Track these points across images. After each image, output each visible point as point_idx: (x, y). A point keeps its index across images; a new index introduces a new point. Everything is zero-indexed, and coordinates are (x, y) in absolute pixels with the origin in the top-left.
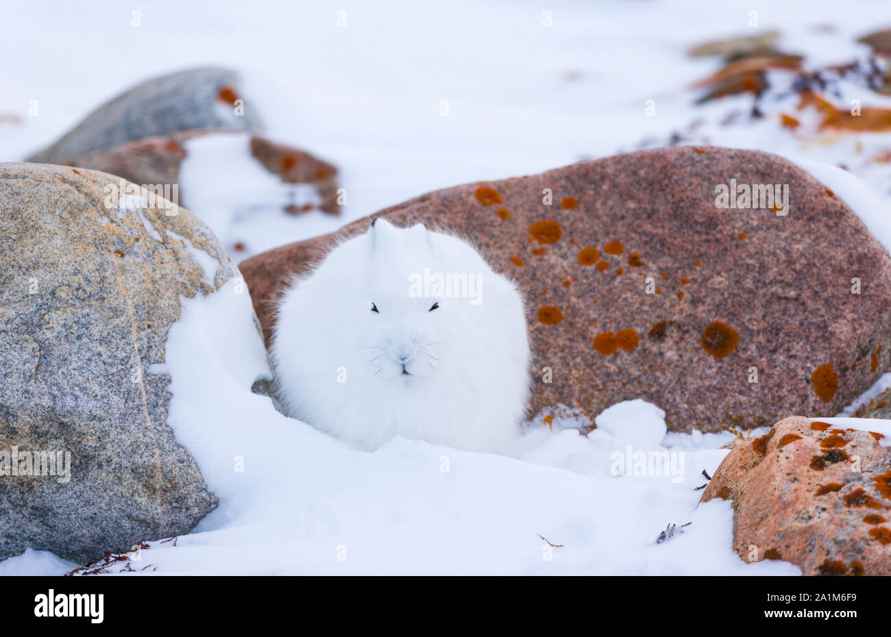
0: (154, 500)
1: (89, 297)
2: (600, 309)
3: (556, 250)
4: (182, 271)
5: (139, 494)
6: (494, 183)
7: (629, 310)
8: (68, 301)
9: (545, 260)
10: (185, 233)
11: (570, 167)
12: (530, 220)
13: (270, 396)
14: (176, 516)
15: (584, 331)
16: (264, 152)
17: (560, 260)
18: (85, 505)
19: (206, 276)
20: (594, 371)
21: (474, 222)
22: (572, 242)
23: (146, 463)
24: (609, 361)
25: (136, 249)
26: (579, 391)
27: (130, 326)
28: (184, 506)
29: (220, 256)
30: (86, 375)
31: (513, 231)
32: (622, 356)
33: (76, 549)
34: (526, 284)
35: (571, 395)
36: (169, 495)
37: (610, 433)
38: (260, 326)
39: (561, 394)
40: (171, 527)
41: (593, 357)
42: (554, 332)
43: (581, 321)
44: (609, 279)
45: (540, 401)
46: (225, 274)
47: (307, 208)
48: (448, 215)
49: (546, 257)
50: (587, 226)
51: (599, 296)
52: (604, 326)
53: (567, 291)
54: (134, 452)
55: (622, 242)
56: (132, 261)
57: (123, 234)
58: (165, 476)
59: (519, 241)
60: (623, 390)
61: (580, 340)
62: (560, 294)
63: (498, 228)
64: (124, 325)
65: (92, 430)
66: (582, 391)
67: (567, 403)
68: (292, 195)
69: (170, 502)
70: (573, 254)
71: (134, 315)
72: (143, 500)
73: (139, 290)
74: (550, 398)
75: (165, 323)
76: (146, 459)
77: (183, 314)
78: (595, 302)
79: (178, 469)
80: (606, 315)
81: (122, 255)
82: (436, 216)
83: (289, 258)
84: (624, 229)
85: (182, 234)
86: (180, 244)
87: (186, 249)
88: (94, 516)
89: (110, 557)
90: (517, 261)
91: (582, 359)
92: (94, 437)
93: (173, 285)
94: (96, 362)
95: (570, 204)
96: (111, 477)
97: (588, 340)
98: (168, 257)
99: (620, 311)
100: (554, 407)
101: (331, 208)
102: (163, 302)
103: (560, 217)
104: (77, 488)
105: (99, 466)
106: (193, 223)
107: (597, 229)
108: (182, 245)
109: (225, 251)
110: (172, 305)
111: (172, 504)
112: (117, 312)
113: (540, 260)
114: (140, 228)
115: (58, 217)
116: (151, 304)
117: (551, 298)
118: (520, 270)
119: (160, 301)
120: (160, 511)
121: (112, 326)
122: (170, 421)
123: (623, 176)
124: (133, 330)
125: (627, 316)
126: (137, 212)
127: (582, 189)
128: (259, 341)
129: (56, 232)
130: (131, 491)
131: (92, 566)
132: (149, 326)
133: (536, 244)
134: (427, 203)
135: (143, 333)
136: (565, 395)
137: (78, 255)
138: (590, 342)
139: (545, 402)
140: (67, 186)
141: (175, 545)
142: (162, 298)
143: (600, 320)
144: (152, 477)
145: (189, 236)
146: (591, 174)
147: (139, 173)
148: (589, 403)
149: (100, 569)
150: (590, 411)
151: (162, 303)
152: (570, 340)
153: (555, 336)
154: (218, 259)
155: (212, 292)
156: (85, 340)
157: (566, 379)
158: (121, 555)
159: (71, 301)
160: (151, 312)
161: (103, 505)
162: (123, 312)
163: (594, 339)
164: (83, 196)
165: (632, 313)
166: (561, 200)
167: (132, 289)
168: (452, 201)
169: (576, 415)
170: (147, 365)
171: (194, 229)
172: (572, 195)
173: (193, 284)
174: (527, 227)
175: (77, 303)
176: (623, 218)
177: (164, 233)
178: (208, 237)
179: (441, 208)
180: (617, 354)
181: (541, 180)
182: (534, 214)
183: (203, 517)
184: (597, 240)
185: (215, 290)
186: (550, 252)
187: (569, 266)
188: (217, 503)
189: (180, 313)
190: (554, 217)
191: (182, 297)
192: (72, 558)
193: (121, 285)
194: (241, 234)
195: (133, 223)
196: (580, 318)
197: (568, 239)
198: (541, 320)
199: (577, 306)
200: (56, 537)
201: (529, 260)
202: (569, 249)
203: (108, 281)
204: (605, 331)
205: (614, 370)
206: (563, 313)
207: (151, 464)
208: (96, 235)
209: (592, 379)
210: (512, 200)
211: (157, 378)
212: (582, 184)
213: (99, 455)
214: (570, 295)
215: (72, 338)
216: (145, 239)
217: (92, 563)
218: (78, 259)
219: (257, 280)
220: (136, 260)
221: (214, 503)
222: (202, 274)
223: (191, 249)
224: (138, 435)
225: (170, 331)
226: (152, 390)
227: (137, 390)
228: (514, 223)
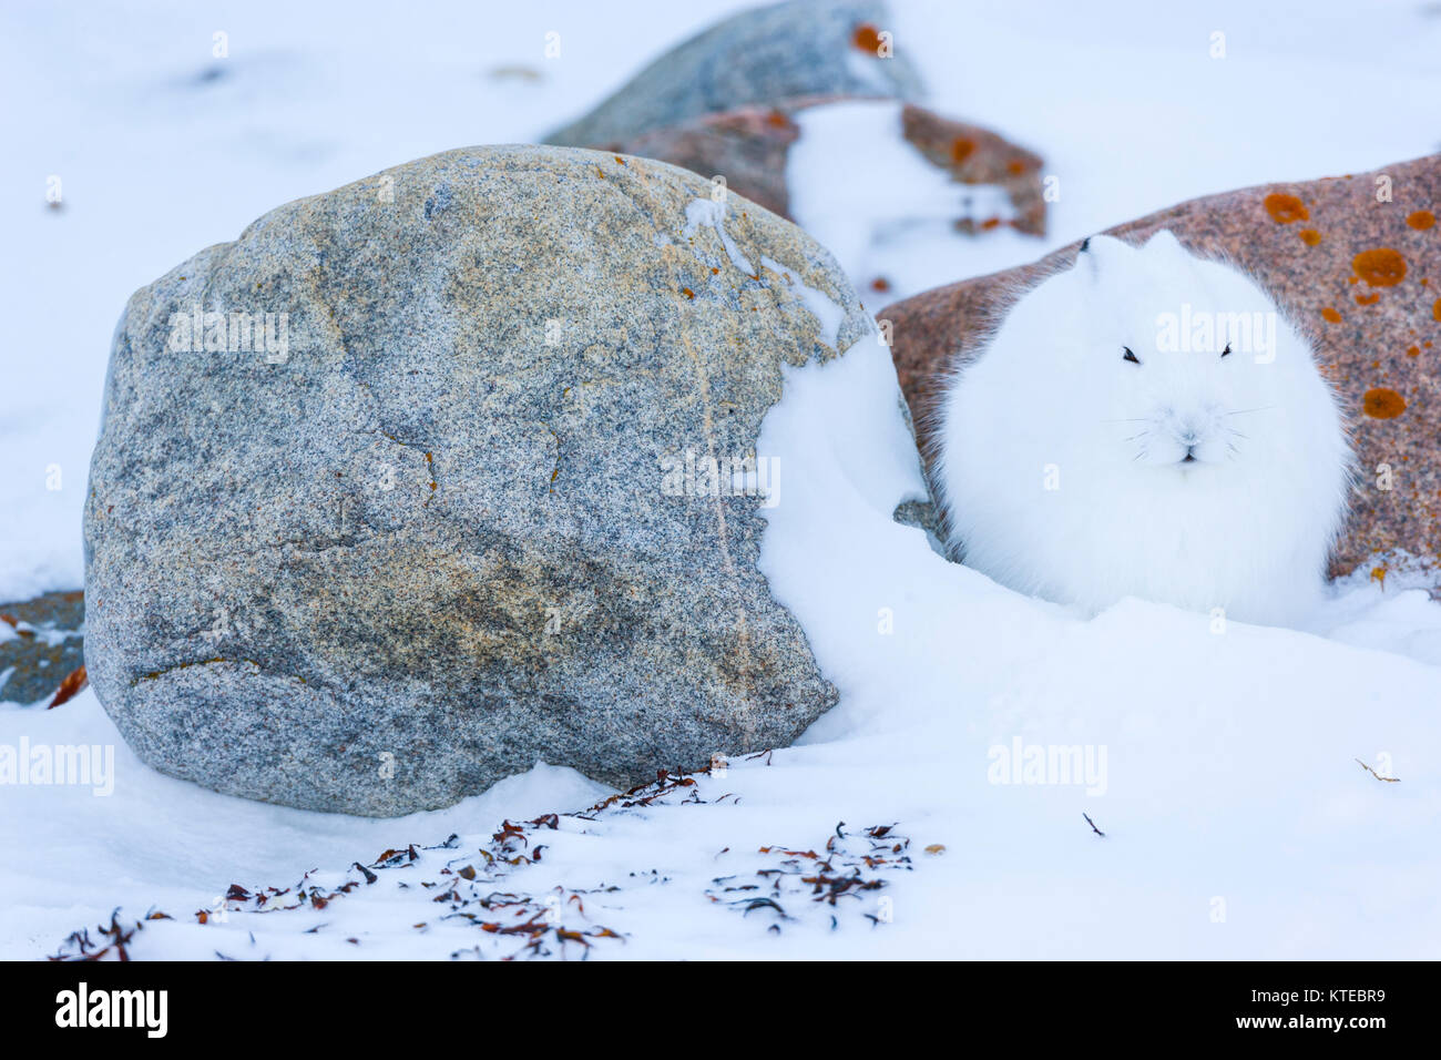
0: (736, 691)
1: (638, 362)
3: (1397, 297)
4: (785, 323)
5: (712, 681)
6: (1295, 186)
8: (604, 368)
9: (1377, 314)
10: (791, 262)
11: (1425, 160)
12: (1354, 247)
13: (925, 528)
14: (770, 717)
16: (922, 131)
17: (1404, 314)
18: (628, 696)
19: (822, 332)
21: (1262, 251)
22: (1425, 283)
23: (724, 631)
25: (712, 287)
26: (1431, 527)
27: (702, 410)
28: (783, 701)
29: (848, 301)
30: (630, 487)
31: (1325, 265)
33: (612, 765)
34: (1346, 353)
35: (1417, 534)
36: (760, 683)
38: (909, 415)
39: (1400, 532)
40: (763, 735)
42: (1390, 430)
43: (1435, 414)
45: (1364, 543)
46: (855, 329)
47: (992, 224)
48: (1220, 238)
49: (1379, 308)
53: (1414, 365)
54: (704, 613)
56: (705, 306)
57: (692, 261)
58: (753, 653)
59: (1336, 282)
61: (1434, 445)
62: (1402, 369)
63: (1302, 261)
64: (691, 409)
65: (639, 577)
66: (1436, 528)
67: (1409, 547)
68: (968, 202)
69: (761, 695)
70: (1425, 304)
71: (708, 393)
72: (719, 690)
73: (716, 352)
74: (1383, 538)
75: (758, 407)
76: (724, 625)
77: (786, 393)
79: (774, 642)
81: (691, 296)
82: (1199, 239)
83: (959, 306)
85: (786, 263)
86: (783, 279)
87: (793, 287)
88: (641, 713)
89: (667, 780)
90: (1331, 315)
92: (642, 588)
93: (771, 346)
94: (646, 468)
95: (1422, 221)
96: (669, 652)
98: (762, 300)
100: (1388, 554)
102: (754, 372)
103: (1404, 244)
104: (614, 669)
105: (650, 633)
106: (806, 246)
108: (786, 282)
109: (855, 291)
110: (769, 378)
111: (764, 698)
112: (680, 389)
113: (1370, 313)
114: (720, 252)
115: (591, 234)
116: (735, 376)
117: (1386, 376)
118: (1334, 329)
119: (749, 370)
120: (745, 708)
121: (672, 410)
122: (762, 565)
124: (707, 417)
126: (715, 228)
128: (907, 440)
129: (588, 256)
130: (700, 676)
131: (638, 792)
132: (731, 411)
133: (1364, 287)
134: (1186, 217)
135: (722, 422)
136: (1407, 535)
137: (621, 295)
139: (1373, 545)
140: (606, 184)
141: (769, 764)
142: (752, 367)
144: (734, 654)
145: (797, 267)
149: (650, 798)
151: (753, 374)
152: (1417, 444)
153: (1392, 439)
154: (843, 304)
155: (834, 358)
156: (629, 431)
157: (1410, 508)
158: (684, 778)
159: (608, 369)
160: (734, 389)
161: (655, 697)
162: (690, 388)
164: (631, 200)
166: (1408, 215)
167: (706, 352)
168: (1226, 215)
169: (1425, 568)
171: (805, 256)
172: (1426, 207)
173: (802, 346)
174: (1349, 258)
175: (619, 373)
177: (759, 261)
178: (829, 270)
179: (1208, 226)
181: (1375, 181)
182: (1362, 238)
183: (814, 719)
185: (838, 355)
186: (1387, 299)
187: (1418, 324)
188: (836, 698)
189: (781, 391)
190: (1395, 243)
191: (784, 366)
192: (606, 780)
193: (688, 344)
194: (885, 265)
195: (708, 245)
196: (1433, 408)
197: (1417, 280)
198: (1370, 411)
199: (1431, 389)
200: (581, 746)
201: (1351, 313)
202: (1419, 295)
203: (667, 337)
206: (1407, 400)
207: (731, 632)
208: (650, 263)
210: (1325, 214)
213: (649, 616)
214: (1419, 371)
215: (609, 428)
216: (728, 270)
217: (637, 789)
218: (621, 301)
219: (907, 338)
220: (713, 304)
221: (833, 698)
222: (818, 329)
223: (801, 288)
224: (712, 585)
225: (765, 420)
226: (735, 514)
227: (710, 513)
228: (1328, 253)
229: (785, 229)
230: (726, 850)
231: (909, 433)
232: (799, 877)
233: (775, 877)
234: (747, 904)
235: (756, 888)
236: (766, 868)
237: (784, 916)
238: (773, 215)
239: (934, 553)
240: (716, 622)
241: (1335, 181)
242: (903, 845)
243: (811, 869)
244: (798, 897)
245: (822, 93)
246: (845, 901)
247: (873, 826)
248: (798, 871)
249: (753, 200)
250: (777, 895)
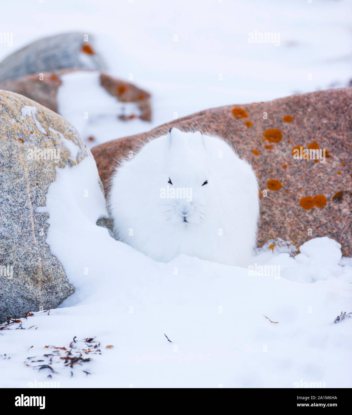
0: (37, 287)
2: (304, 183)
3: (279, 146)
5: (28, 283)
6: (243, 105)
7: (321, 184)
9: (272, 152)
10: (60, 129)
11: (289, 97)
12: (264, 128)
13: (107, 228)
14: (49, 297)
15: (294, 195)
16: (107, 83)
17: (282, 152)
19: (71, 155)
20: (299, 219)
21: (231, 128)
22: (289, 142)
23: (33, 265)
24: (309, 214)
25: (31, 138)
26: (290, 230)
27: (26, 184)
28: (54, 291)
29: (80, 144)
31: (254, 134)
32: (316, 211)
34: (261, 166)
35: (285, 233)
36: (46, 284)
37: (308, 256)
38: (102, 186)
39: (279, 232)
40: (46, 304)
41: (299, 211)
42: (277, 195)
43: (293, 189)
44: (310, 164)
45: (266, 236)
46: (83, 154)
47: (132, 117)
48: (216, 124)
49: (273, 150)
50: (298, 133)
51: (304, 174)
52: (306, 192)
53: (285, 171)
54: (26, 258)
55: (318, 143)
56: (28, 145)
57: (23, 129)
58: (44, 273)
59: (257, 141)
60: (316, 231)
61: (292, 200)
62: (281, 172)
63: (245, 133)
64: (22, 183)
66: (292, 231)
67: (283, 238)
68: (123, 109)
70: (289, 149)
71: (29, 177)
72: (30, 287)
73: (32, 162)
74: (273, 234)
75: (47, 182)
76: (33, 263)
77: (57, 178)
78: (301, 178)
79: (51, 269)
80: (308, 186)
81: (23, 142)
82: (208, 124)
83: (121, 147)
84: (320, 136)
85: (58, 130)
86: (57, 136)
87: (60, 139)
88: (1, 295)
89: (10, 321)
90: (256, 152)
91: (293, 212)
92: (3, 249)
94: (5, 204)
95: (288, 119)
97: (296, 201)
98: (49, 143)
99: (316, 184)
100: (275, 240)
101: (146, 117)
102: (46, 170)
103: (282, 127)
106: (65, 124)
107: (304, 135)
109: (83, 141)
110: (51, 172)
111: (47, 290)
112: (18, 175)
113: (269, 152)
114: (34, 125)
116: (38, 171)
117: (275, 175)
118: (257, 158)
119: (44, 169)
120: (40, 294)
121: (15, 183)
122: (47, 241)
123: (320, 104)
124: (28, 186)
125: (320, 187)
126: (32, 117)
127: (295, 110)
128: (102, 194)
130: (24, 282)
132: (37, 184)
133: (267, 143)
134: (204, 116)
135: (33, 188)
136: (282, 233)
138: (298, 202)
139: (270, 236)
141: (49, 315)
142: (45, 168)
143: (304, 189)
144: (36, 274)
145: (62, 131)
146: (301, 102)
147: (33, 94)
148: (296, 238)
149: (4, 327)
150: (296, 243)
151: (45, 170)
152: (286, 200)
153: (277, 198)
154: (79, 145)
155: (75, 165)
157: (283, 223)
158: (17, 320)
160: (38, 176)
161: (7, 289)
162: (22, 175)
163: (300, 200)
165: (323, 185)
166: (283, 117)
168: (218, 116)
169: (288, 245)
170: (35, 207)
171: (65, 127)
172: (289, 114)
173: (64, 160)
174: (262, 132)
176: (319, 129)
177: (48, 129)
178: (74, 133)
179: (212, 119)
180: (313, 210)
181: (272, 104)
182: (267, 125)
183: (66, 298)
184: (304, 141)
185: (77, 164)
186: (276, 147)
187: (286, 156)
188: (74, 290)
189: (56, 177)
190: (278, 127)
191: (57, 168)
193: (21, 159)
195: (30, 123)
196: (292, 187)
197: (286, 140)
198: (269, 188)
199: (291, 180)
201: (263, 152)
202: (287, 146)
203: (14, 156)
204: (306, 196)
205: (311, 219)
206: (282, 184)
207: (35, 266)
208: (8, 129)
209: (298, 224)
210: (254, 116)
211: (41, 215)
212: (295, 108)
214: (287, 173)
216: (37, 132)
219: (101, 158)
220: (30, 144)
221: (73, 290)
222: (69, 154)
223: (63, 139)
224: (29, 248)
225: (49, 187)
226: (38, 222)
227: (29, 221)
228: (255, 130)
229: (58, 117)
230: (32, 347)
231: (102, 193)
232: (59, 357)
233: (50, 357)
234: (40, 367)
235: (43, 361)
236: (47, 354)
237: (53, 372)
238: (54, 112)
239: (111, 237)
240: (30, 262)
241: (257, 104)
242: (98, 345)
243: (64, 354)
244: (58, 365)
245: (70, 68)
246: (76, 366)
247: (87, 338)
248: (59, 355)
249: (46, 107)
250: (51, 364)
